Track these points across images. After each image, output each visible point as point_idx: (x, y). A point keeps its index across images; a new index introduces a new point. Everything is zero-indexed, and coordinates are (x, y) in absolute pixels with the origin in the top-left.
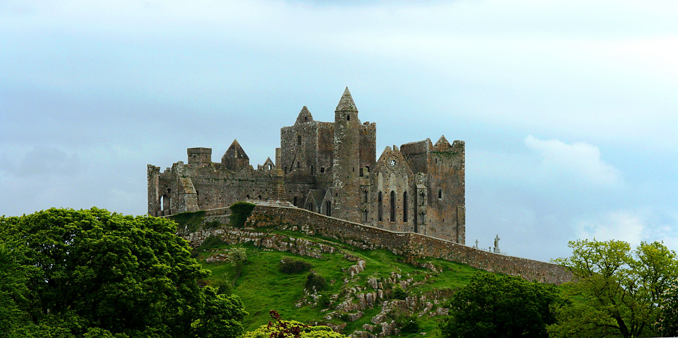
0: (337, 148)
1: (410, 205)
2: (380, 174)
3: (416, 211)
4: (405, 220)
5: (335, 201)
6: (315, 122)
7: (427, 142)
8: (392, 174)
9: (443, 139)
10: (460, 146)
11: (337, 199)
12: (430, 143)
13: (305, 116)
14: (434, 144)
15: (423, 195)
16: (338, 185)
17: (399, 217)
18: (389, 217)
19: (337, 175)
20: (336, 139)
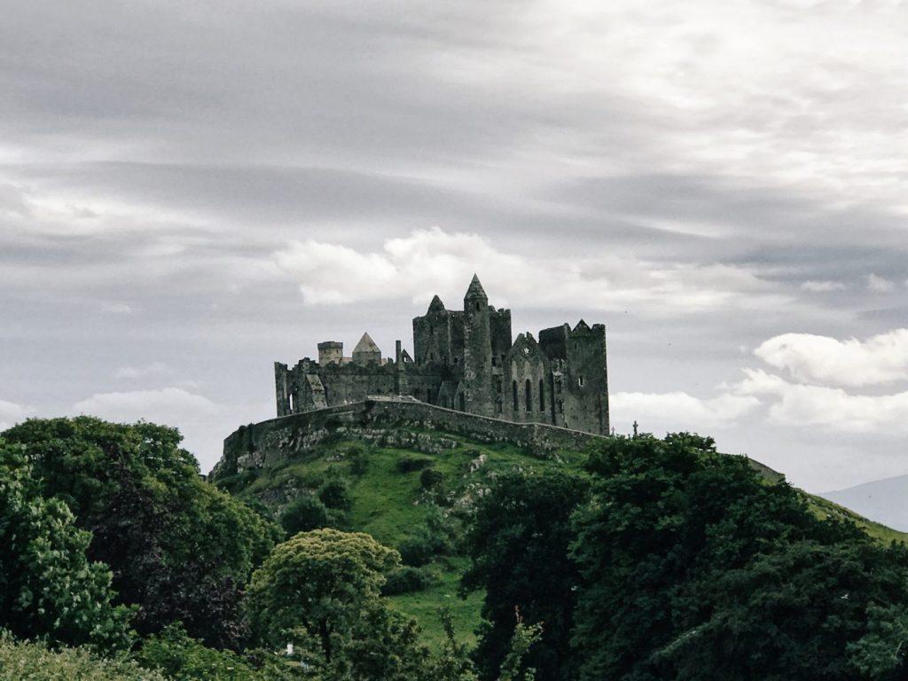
0: (467, 337)
1: (547, 394)
2: (514, 362)
3: (553, 399)
4: (542, 408)
5: (467, 393)
6: (446, 311)
7: (565, 327)
8: (527, 363)
9: (582, 322)
10: (600, 330)
11: (469, 390)
12: (569, 328)
13: (436, 305)
14: (572, 329)
15: (560, 383)
16: (470, 375)
17: (536, 406)
18: (525, 407)
19: (468, 365)
20: (466, 327)
